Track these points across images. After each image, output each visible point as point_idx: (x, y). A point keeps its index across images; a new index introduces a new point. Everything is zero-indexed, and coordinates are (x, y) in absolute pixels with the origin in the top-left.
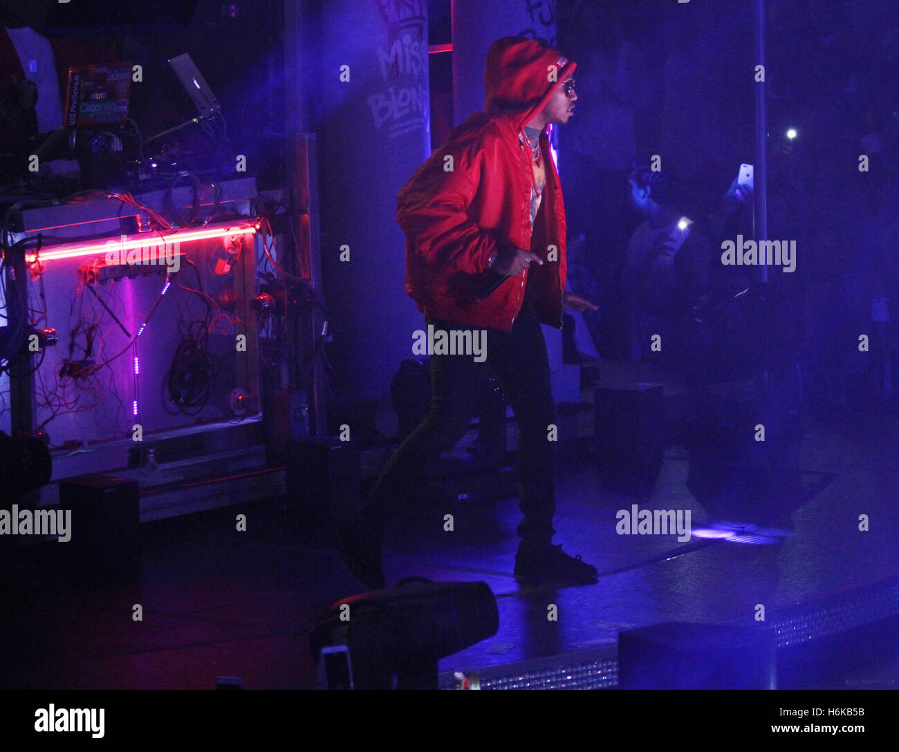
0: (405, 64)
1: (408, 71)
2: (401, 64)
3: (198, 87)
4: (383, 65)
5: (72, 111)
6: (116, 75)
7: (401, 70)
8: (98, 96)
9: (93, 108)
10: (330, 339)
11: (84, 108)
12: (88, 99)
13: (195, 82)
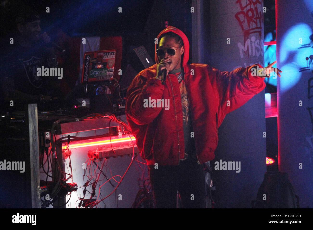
0: (252, 51)
1: (254, 55)
2: (250, 51)
3: (149, 62)
4: (241, 52)
5: (85, 74)
6: (107, 56)
7: (250, 54)
8: (99, 67)
9: (96, 73)
10: (214, 189)
11: (92, 72)
12: (94, 68)
13: (147, 60)
